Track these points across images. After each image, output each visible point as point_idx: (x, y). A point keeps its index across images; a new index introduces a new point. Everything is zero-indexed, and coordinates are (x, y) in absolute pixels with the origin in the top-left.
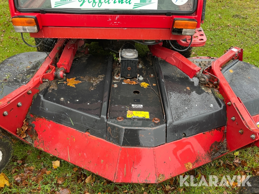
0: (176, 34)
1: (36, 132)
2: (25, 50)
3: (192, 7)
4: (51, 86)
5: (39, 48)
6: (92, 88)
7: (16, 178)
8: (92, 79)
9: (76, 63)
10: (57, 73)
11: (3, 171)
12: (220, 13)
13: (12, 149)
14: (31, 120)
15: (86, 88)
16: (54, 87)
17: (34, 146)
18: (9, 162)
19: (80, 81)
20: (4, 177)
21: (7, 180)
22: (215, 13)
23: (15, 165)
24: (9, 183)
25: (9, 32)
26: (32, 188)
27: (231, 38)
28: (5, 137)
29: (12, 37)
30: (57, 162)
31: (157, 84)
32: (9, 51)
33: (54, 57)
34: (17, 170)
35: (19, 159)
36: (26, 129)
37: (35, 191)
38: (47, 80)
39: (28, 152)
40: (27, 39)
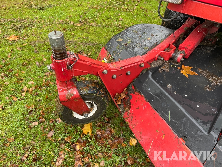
1: (130, 104)
2: (148, 22)
4: (163, 66)
5: (164, 23)
6: (208, 88)
7: (98, 132)
8: (212, 77)
9: (198, 50)
10: (175, 55)
11: (91, 122)
13: (106, 109)
14: (131, 91)
15: (201, 85)
16: (165, 68)
17: (123, 116)
18: (99, 118)
19: (197, 74)
20: (91, 126)
21: (91, 129)
23: (102, 119)
24: (92, 134)
25: (143, 3)
26: (105, 151)
28: (105, 97)
29: (143, 8)
30: (134, 140)
32: (136, 20)
33: (178, 37)
34: (101, 125)
35: (107, 116)
36: (124, 97)
37: (106, 155)
38: (162, 59)
39: (115, 114)
40: (154, 13)
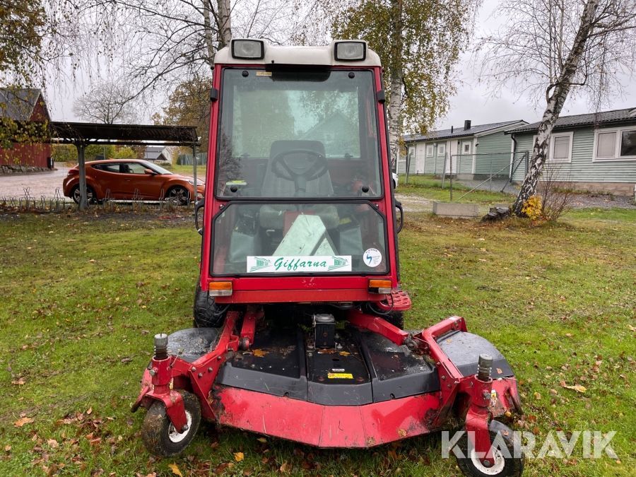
0: (373, 293)
1: (222, 405)
3: (385, 268)
4: (236, 356)
8: (282, 349)
10: (242, 343)
12: (456, 284)
15: (277, 357)
16: (240, 357)
17: (220, 422)
19: (268, 352)
22: (448, 284)
27: (472, 317)
31: (358, 352)
38: (233, 349)
